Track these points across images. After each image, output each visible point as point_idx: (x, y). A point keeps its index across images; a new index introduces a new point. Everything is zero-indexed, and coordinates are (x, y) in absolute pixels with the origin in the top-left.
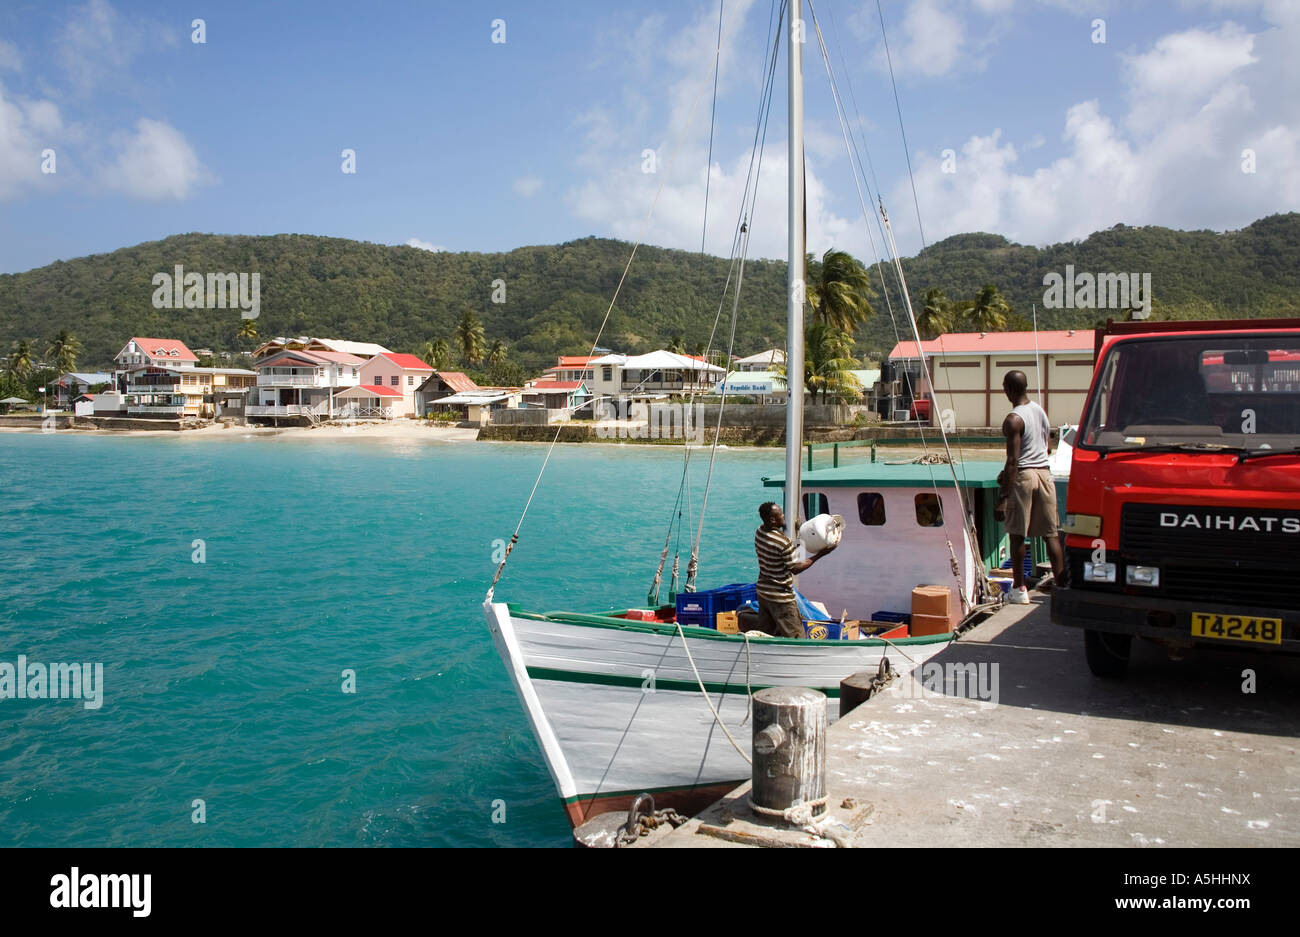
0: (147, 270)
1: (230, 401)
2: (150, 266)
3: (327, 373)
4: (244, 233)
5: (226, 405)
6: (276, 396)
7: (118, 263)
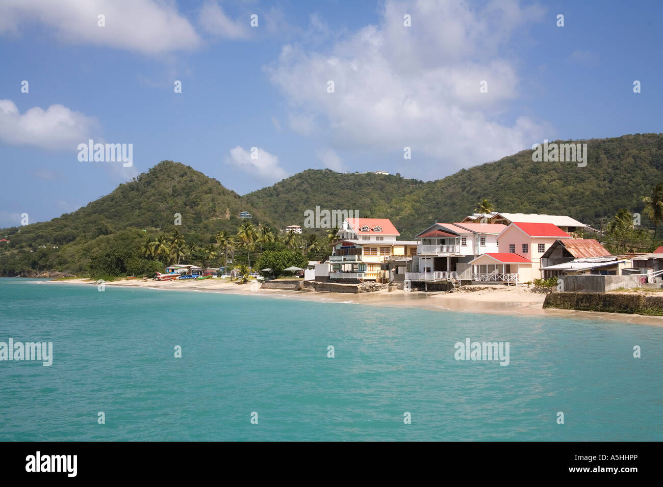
0: (522, 171)
1: (399, 268)
2: (525, 168)
3: (469, 242)
4: (596, 138)
5: (397, 271)
6: (431, 264)
7: (502, 168)
